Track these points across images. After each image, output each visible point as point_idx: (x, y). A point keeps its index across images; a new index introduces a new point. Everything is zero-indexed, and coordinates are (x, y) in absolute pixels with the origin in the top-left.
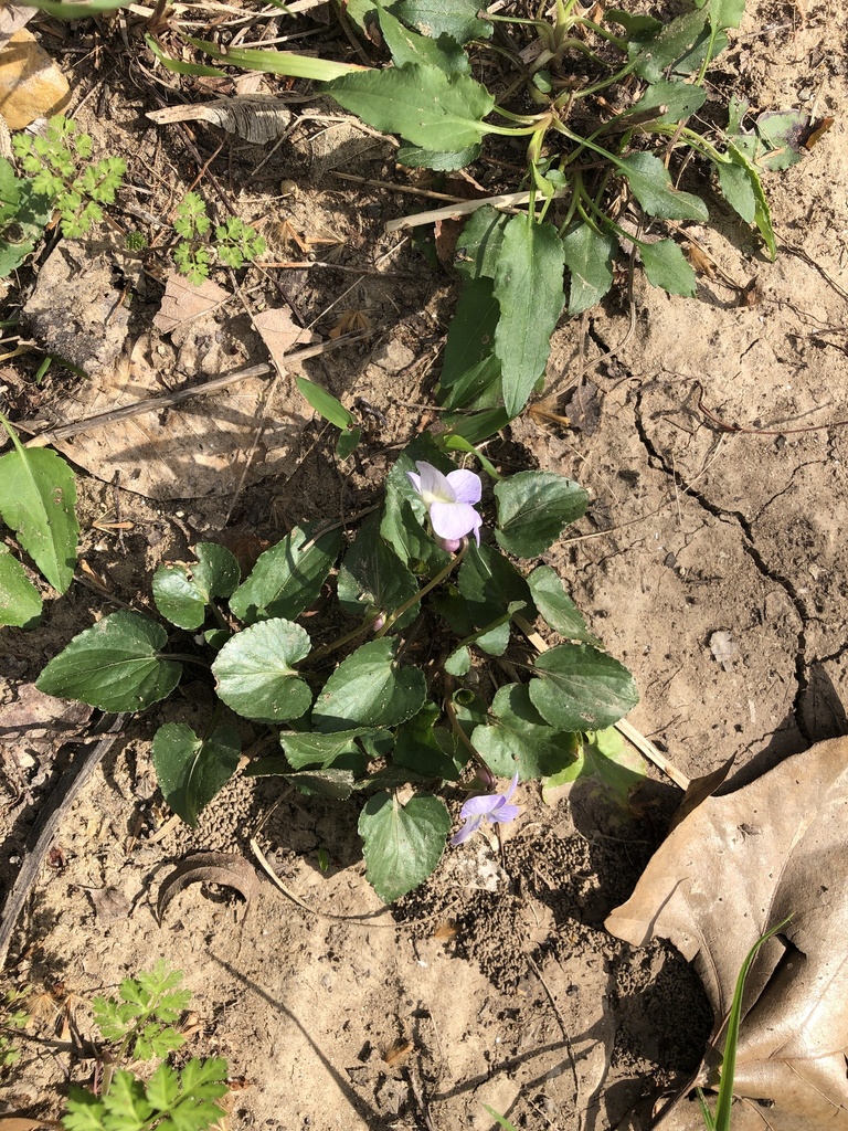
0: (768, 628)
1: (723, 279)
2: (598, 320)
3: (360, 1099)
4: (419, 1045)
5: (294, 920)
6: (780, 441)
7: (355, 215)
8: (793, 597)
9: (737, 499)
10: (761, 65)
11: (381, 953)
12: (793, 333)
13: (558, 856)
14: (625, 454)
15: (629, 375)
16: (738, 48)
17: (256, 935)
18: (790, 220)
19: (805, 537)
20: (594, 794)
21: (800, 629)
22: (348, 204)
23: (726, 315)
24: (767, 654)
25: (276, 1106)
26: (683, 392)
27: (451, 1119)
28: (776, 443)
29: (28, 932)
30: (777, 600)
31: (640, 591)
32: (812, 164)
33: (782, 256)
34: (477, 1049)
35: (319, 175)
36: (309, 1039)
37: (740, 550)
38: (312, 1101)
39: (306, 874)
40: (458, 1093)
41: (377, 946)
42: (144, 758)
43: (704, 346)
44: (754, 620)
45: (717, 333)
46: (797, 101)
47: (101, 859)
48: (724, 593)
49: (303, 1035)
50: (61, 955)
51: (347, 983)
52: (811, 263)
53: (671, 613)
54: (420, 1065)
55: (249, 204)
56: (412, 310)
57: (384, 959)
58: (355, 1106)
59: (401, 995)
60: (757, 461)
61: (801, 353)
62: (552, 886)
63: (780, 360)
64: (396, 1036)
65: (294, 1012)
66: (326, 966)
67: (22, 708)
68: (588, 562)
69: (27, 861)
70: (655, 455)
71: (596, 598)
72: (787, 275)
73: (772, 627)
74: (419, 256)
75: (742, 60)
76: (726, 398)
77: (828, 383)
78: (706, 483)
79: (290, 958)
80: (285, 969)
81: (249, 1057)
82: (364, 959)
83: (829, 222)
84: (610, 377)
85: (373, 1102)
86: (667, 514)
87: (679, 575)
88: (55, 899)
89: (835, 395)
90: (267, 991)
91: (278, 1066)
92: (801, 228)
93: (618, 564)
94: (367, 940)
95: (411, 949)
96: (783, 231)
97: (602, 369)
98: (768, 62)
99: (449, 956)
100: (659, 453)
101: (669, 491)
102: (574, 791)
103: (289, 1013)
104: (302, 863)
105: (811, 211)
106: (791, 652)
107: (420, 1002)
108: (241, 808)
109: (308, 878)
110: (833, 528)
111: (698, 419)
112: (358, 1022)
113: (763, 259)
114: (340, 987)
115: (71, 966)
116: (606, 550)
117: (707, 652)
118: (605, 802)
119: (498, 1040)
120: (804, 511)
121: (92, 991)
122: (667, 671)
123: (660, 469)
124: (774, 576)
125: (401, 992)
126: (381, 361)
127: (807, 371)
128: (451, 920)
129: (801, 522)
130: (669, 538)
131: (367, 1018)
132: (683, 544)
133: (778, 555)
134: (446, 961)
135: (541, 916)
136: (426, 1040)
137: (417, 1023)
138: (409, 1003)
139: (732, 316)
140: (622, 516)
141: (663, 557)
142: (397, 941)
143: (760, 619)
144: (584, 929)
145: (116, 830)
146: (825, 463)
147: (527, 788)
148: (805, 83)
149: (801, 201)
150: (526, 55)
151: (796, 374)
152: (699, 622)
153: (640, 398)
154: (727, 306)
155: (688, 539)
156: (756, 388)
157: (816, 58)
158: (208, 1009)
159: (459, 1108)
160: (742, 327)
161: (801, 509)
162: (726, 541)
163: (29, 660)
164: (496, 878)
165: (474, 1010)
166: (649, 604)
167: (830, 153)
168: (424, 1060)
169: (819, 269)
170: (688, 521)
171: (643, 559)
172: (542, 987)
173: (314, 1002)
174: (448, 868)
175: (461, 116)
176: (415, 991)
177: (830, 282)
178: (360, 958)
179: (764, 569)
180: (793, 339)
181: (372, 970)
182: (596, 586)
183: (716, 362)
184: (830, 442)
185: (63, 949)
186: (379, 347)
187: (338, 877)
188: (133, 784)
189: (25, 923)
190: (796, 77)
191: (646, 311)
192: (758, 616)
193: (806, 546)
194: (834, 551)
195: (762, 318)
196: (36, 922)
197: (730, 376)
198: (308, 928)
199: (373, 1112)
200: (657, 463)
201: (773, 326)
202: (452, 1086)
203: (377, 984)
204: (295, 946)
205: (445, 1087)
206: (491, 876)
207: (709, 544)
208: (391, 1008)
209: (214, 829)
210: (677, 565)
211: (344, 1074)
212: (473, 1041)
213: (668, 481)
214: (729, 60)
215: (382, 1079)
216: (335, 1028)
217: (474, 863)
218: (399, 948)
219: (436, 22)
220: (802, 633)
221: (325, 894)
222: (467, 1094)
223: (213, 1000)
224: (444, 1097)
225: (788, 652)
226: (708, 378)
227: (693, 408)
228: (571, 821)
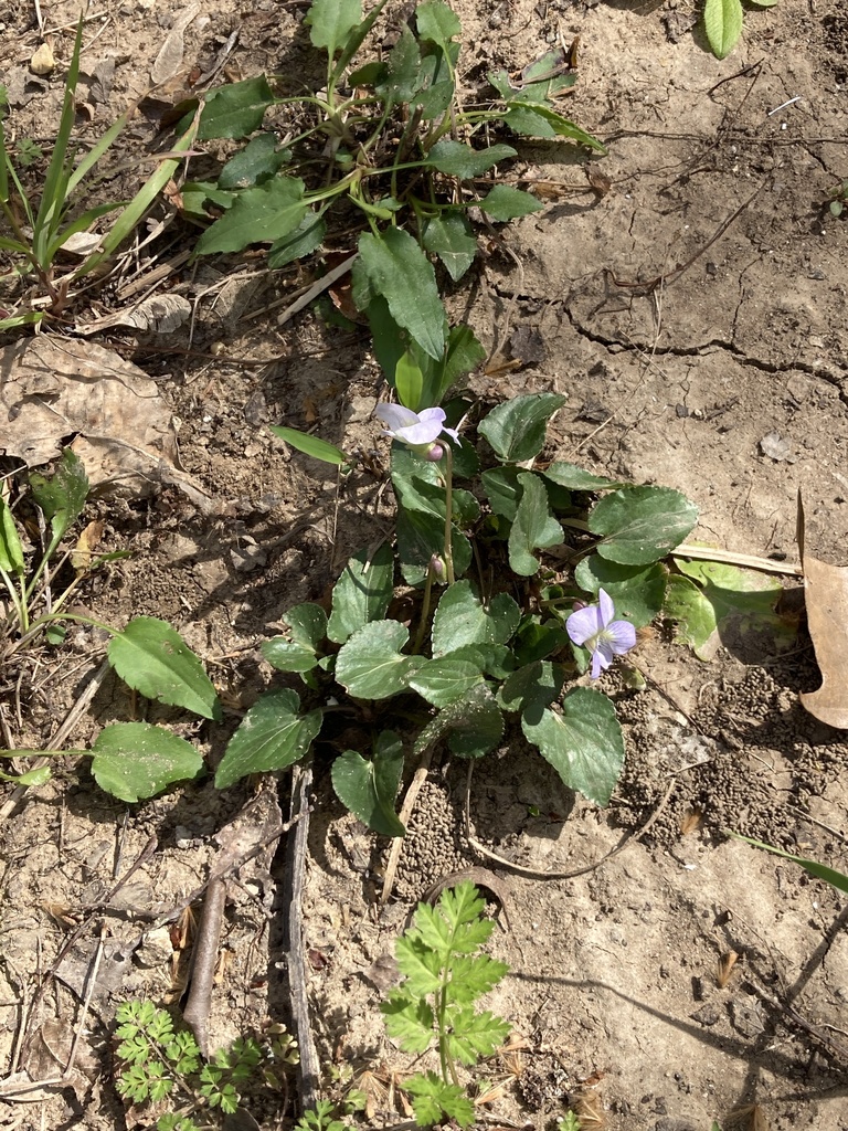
0: (808, 409)
1: (577, 191)
2: (499, 283)
3: (722, 1039)
4: (741, 949)
5: (553, 897)
6: (710, 267)
7: (275, 336)
8: (811, 372)
9: (705, 332)
10: (505, 43)
11: (648, 880)
12: (661, 188)
13: (746, 698)
14: (584, 358)
15: (548, 302)
16: (478, 45)
17: (529, 932)
18: (600, 119)
19: (788, 322)
20: (744, 628)
21: (837, 393)
22: (266, 333)
23: (596, 212)
24: (822, 429)
25: (641, 1080)
26: (598, 285)
27: (820, 1007)
28: (708, 272)
29: (328, 1037)
30: (798, 384)
31: (672, 449)
32: (589, 76)
33: (612, 145)
34: (798, 923)
35: (233, 329)
36: (635, 1003)
37: (737, 367)
38: (674, 1060)
39: (535, 846)
40: (809, 976)
41: (640, 876)
42: (347, 834)
43: (593, 243)
44: (790, 410)
45: (598, 229)
46: (548, 46)
47: (357, 940)
48: (749, 407)
49: (627, 1003)
50: (368, 1045)
51: (636, 928)
52: (636, 134)
53: (713, 451)
54: (758, 973)
55: (196, 380)
56: (355, 369)
57: (655, 884)
58: (721, 1047)
59: (692, 912)
60: (702, 295)
61: (680, 198)
62: (755, 723)
63: (664, 213)
64: (715, 957)
65: (603, 981)
66: (607, 924)
67: (226, 853)
68: (610, 453)
69: (290, 959)
70: (611, 343)
71: (635, 475)
72: (624, 155)
73: (810, 406)
74: (336, 330)
75: (486, 50)
76: (637, 266)
77: (718, 203)
78: (669, 337)
79: (569, 932)
80: (571, 946)
81: (589, 1051)
82: (635, 894)
83: (629, 100)
84: (535, 313)
85: (737, 1036)
86: (651, 378)
87: (698, 418)
88: (337, 999)
89: (729, 206)
90: (568, 977)
91: (621, 1043)
92: (611, 118)
93: (635, 439)
94: (627, 875)
95: (672, 861)
96: (600, 129)
97: (525, 312)
98: (508, 38)
99: (710, 845)
100: (613, 340)
101: (641, 361)
102: (724, 637)
103: (599, 985)
104: (526, 839)
105: (610, 103)
106: (842, 414)
107: (713, 907)
108: (446, 820)
109: (541, 851)
110: (806, 300)
111: (626, 295)
112: (672, 963)
113: (598, 158)
114: (632, 936)
115: (382, 1050)
116: (617, 434)
117: (766, 460)
118: (759, 630)
119: (816, 905)
120: (770, 303)
121: (413, 1064)
122: (741, 495)
123: (621, 351)
124: (783, 368)
125: (690, 907)
126: (353, 418)
127: (693, 207)
128: (689, 810)
129: (774, 313)
130: (667, 395)
131: (677, 954)
132: (683, 393)
133: (774, 350)
134: (710, 854)
135: (769, 759)
136: (744, 941)
137: (725, 930)
138: (705, 915)
139: (602, 210)
140: (614, 402)
141: (674, 413)
142: (654, 860)
143: (794, 406)
144: (819, 750)
145: (356, 909)
146: (761, 259)
147: (681, 659)
148: (545, 31)
149: (598, 103)
150: (326, 152)
151: (686, 213)
152: (742, 443)
153: (568, 312)
154: (592, 207)
155: (686, 387)
156: (658, 244)
157: (541, 12)
158: (525, 1025)
159: (821, 991)
160: (615, 211)
161: (766, 304)
162: (719, 369)
163: (213, 814)
164: (703, 748)
165: (771, 888)
166: (688, 455)
167: (597, 59)
168: (756, 963)
169: (646, 133)
170: (673, 373)
171: (657, 424)
172: (820, 829)
173: (617, 963)
174: (653, 763)
175: (288, 205)
176: (701, 898)
177: (662, 136)
178: (631, 896)
179: (770, 369)
180: (664, 192)
181: (649, 901)
182: (629, 465)
183: (609, 247)
184: (753, 242)
185: (367, 1038)
186: (345, 409)
187: (564, 832)
188: (349, 862)
189: (322, 1029)
190: (536, 32)
191: (530, 251)
192: (791, 405)
193: (793, 328)
194: (821, 316)
195: (628, 196)
196: (332, 1026)
197: (628, 250)
198: (569, 895)
199: (743, 1045)
200: (616, 348)
201: (641, 195)
202: (798, 973)
203: (664, 915)
204: (568, 919)
205: (792, 977)
206: (696, 749)
207: (707, 379)
208: (693, 932)
209: (436, 854)
210: (690, 412)
211: (692, 1022)
212: (788, 917)
213: (634, 355)
214: (478, 56)
215: (729, 1006)
216: (654, 981)
217: (674, 746)
218: (661, 865)
219: (249, 173)
220: (841, 395)
221: (564, 855)
222: (818, 972)
223: (525, 1014)
224: (798, 988)
225: (840, 416)
226: (612, 262)
227: (616, 291)
228: (738, 662)
